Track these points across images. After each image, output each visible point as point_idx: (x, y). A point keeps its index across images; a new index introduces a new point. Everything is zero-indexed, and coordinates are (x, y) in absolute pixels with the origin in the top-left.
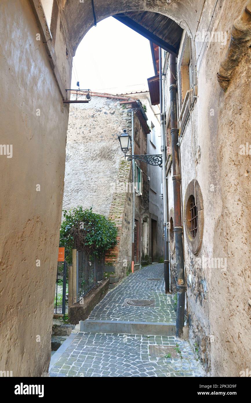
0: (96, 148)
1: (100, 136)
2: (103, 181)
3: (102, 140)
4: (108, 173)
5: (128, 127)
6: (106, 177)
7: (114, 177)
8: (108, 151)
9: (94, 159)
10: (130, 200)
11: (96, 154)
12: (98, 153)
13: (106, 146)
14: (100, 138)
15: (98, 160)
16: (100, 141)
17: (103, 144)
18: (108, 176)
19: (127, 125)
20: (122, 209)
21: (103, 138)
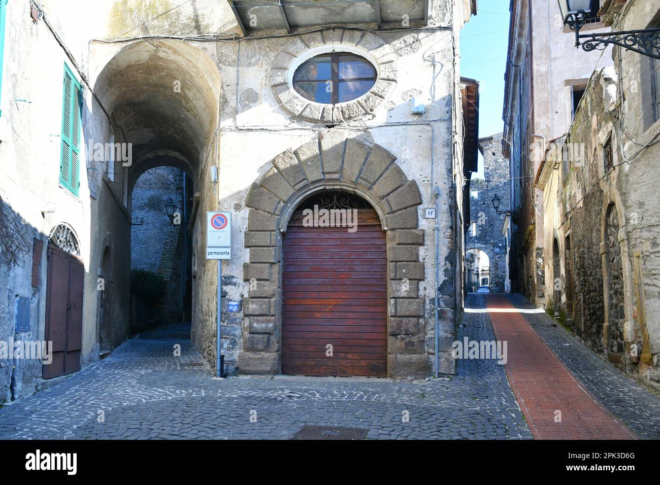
0: (144, 197)
1: (148, 183)
2: (152, 233)
3: (150, 188)
4: (158, 225)
5: (180, 176)
6: (156, 229)
7: (164, 230)
8: (157, 200)
9: (142, 208)
10: (180, 254)
11: (143, 204)
12: (146, 202)
13: (155, 195)
14: (149, 186)
15: (146, 210)
16: (148, 189)
17: (152, 193)
18: (158, 228)
19: (179, 174)
20: (170, 264)
21: (152, 186)
